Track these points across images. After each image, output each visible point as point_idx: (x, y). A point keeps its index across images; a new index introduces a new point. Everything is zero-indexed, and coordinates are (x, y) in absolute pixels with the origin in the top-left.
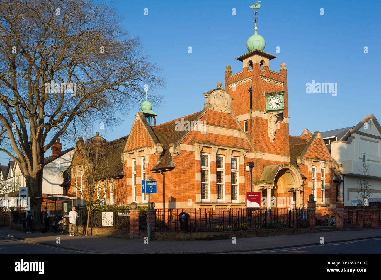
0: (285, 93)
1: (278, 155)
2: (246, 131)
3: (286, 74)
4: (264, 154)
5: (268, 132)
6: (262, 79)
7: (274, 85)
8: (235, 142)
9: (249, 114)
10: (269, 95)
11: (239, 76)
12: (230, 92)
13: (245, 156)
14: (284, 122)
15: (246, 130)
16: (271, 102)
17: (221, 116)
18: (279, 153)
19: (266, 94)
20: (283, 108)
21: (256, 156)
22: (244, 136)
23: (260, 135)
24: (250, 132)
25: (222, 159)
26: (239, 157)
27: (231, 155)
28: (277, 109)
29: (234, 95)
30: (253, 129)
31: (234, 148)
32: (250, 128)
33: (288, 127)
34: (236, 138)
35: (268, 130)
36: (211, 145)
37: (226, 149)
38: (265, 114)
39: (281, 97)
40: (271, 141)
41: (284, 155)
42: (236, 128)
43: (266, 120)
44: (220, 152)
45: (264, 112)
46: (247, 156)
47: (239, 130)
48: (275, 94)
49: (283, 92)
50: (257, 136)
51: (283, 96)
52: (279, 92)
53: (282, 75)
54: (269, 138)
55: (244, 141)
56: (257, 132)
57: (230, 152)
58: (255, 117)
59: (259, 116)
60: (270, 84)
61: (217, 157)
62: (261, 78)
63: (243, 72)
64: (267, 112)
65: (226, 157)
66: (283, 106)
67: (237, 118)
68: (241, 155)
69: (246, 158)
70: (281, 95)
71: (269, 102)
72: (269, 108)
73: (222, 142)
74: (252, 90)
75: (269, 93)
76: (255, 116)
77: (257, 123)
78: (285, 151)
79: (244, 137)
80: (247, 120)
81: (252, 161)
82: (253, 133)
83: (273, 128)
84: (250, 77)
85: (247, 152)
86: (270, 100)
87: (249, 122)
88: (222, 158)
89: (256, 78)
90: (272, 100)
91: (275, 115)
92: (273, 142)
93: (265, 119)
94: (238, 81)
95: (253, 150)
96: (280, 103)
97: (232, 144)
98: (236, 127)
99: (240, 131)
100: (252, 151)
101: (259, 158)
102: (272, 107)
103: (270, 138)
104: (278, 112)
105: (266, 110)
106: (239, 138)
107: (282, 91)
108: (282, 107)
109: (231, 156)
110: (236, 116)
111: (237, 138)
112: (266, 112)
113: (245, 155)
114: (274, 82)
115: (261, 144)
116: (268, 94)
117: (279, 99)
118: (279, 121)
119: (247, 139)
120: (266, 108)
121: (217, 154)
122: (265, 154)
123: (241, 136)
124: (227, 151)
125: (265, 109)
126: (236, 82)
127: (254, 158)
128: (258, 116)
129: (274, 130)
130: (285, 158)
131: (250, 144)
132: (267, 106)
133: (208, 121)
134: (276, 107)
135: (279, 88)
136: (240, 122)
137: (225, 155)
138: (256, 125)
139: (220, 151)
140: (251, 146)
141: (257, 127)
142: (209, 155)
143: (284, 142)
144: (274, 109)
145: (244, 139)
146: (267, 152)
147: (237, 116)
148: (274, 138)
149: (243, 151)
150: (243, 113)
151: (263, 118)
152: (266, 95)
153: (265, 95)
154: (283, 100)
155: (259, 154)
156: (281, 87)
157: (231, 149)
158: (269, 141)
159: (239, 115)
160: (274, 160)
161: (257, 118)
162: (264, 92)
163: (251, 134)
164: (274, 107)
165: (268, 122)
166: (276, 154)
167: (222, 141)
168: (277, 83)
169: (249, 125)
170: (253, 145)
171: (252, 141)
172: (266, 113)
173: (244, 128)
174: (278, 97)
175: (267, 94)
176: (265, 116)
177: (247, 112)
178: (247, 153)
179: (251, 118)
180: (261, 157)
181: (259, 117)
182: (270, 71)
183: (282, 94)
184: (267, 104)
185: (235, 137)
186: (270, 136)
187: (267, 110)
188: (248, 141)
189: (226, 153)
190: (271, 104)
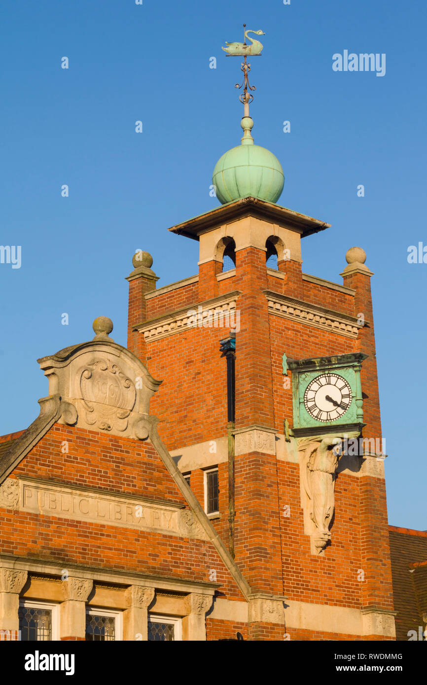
0: (365, 363)
1: (347, 609)
2: (210, 511)
3: (369, 291)
4: (286, 606)
5: (302, 514)
6: (275, 306)
7: (323, 331)
8: (165, 557)
9: (224, 441)
10: (300, 367)
11: (184, 295)
12: (147, 356)
13: (208, 613)
14: (367, 474)
15: (214, 507)
16: (310, 395)
17: (106, 449)
18: (350, 601)
19: (289, 364)
20: (361, 421)
21: (253, 613)
22: (202, 532)
23: (269, 527)
24: (227, 513)
25: (109, 625)
26: (182, 617)
27: (150, 607)
28: (334, 423)
29: (163, 368)
30: (241, 501)
31: (160, 579)
32: (230, 498)
33: (381, 493)
34: (171, 537)
35: (303, 505)
36: (64, 566)
37: (126, 586)
38: (288, 441)
39: (352, 376)
40: (314, 552)
41: (372, 608)
42: (168, 496)
43: (295, 467)
44: (104, 597)
45: (284, 433)
46: (215, 615)
47: (183, 505)
48: (326, 365)
49: (359, 357)
50: (257, 533)
51: (358, 374)
52: (343, 357)
53: (354, 294)
54: (307, 539)
55: (203, 550)
56: (255, 514)
57: (145, 597)
58: (250, 454)
59: (264, 452)
60: (306, 326)
61: (89, 618)
62: (271, 304)
63: (197, 279)
64: (299, 433)
65: (126, 619)
66: (361, 412)
67: (177, 459)
68: (189, 611)
69: (211, 620)
70: (351, 370)
71: (302, 396)
72: (302, 420)
73: (110, 553)
74: (234, 350)
75: (301, 360)
76: (247, 452)
77: (256, 478)
78: (376, 593)
79: (205, 537)
80: (216, 466)
81: (239, 634)
82: (243, 520)
83: (322, 500)
84: (225, 297)
85: (215, 597)
86: (308, 388)
87: (226, 475)
88: (112, 620)
89: (248, 302)
90: (315, 386)
91: (330, 447)
92: (322, 554)
93: (288, 463)
94: (178, 313)
95: (243, 586)
96: (346, 401)
97: (152, 563)
98: (170, 493)
99: (189, 513)
100: (235, 594)
101: (267, 623)
102: (315, 413)
103: (312, 540)
104: (340, 435)
105: (291, 426)
106: (182, 539)
107: (354, 355)
108: (354, 413)
109: (150, 613)
110: (171, 450)
111: (176, 538)
112: (291, 433)
113: (208, 609)
114: (323, 320)
115: (276, 565)
116: (297, 363)
117: (341, 383)
118: (347, 471)
119: (215, 541)
120: (292, 417)
121: (88, 606)
122: (295, 606)
123: (190, 531)
124: (132, 593)
125: (287, 424)
126: (171, 316)
127: (246, 621)
128: (260, 451)
129: (325, 506)
130: (374, 620)
131: (229, 563)
132: (295, 413)
133: (53, 467)
134: (334, 415)
135: (341, 340)
136: (184, 474)
137: (123, 610)
138: (252, 486)
139: (101, 591)
140: (233, 570)
141: (258, 494)
142: (56, 610)
143: (371, 556)
144: (323, 424)
145: (204, 542)
146: (298, 598)
147: (175, 448)
148: (327, 538)
149: (200, 591)
150: (200, 439)
151: (280, 457)
152: (290, 369)
153: (285, 367)
154: (357, 390)
155: (268, 605)
156: (351, 339)
157: (147, 584)
158: (304, 553)
159: (185, 446)
160: (329, 630)
161: (257, 459)
162: (285, 358)
163: (231, 521)
164: (324, 416)
165: (303, 473)
166: (339, 603)
167: (111, 549)
168: (333, 321)
169: (223, 484)
170: (240, 568)
171: (235, 550)
172: (292, 439)
173: (203, 497)
174: (339, 377)
175: (294, 366)
176: (288, 451)
177: (217, 434)
178: (214, 600)
179: (232, 457)
180: (273, 619)
181: (263, 454)
182: (304, 278)
183: (354, 366)
184: (295, 402)
185: (165, 536)
186: (309, 529)
187: (296, 426)
188: (221, 550)
189: (129, 600)
190: (310, 404)
